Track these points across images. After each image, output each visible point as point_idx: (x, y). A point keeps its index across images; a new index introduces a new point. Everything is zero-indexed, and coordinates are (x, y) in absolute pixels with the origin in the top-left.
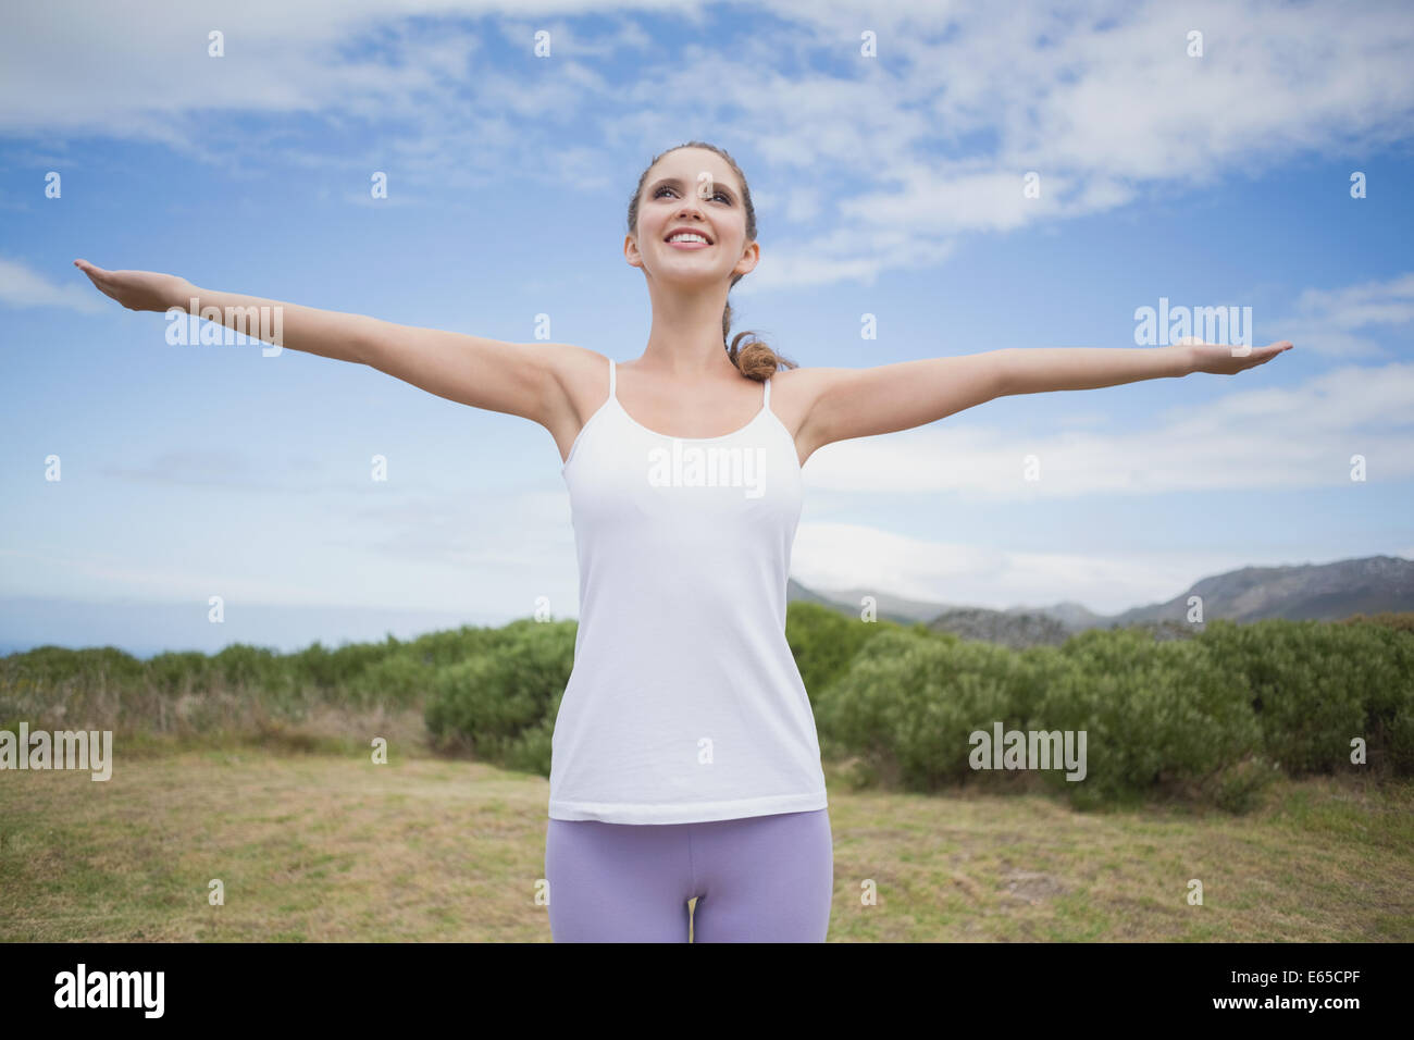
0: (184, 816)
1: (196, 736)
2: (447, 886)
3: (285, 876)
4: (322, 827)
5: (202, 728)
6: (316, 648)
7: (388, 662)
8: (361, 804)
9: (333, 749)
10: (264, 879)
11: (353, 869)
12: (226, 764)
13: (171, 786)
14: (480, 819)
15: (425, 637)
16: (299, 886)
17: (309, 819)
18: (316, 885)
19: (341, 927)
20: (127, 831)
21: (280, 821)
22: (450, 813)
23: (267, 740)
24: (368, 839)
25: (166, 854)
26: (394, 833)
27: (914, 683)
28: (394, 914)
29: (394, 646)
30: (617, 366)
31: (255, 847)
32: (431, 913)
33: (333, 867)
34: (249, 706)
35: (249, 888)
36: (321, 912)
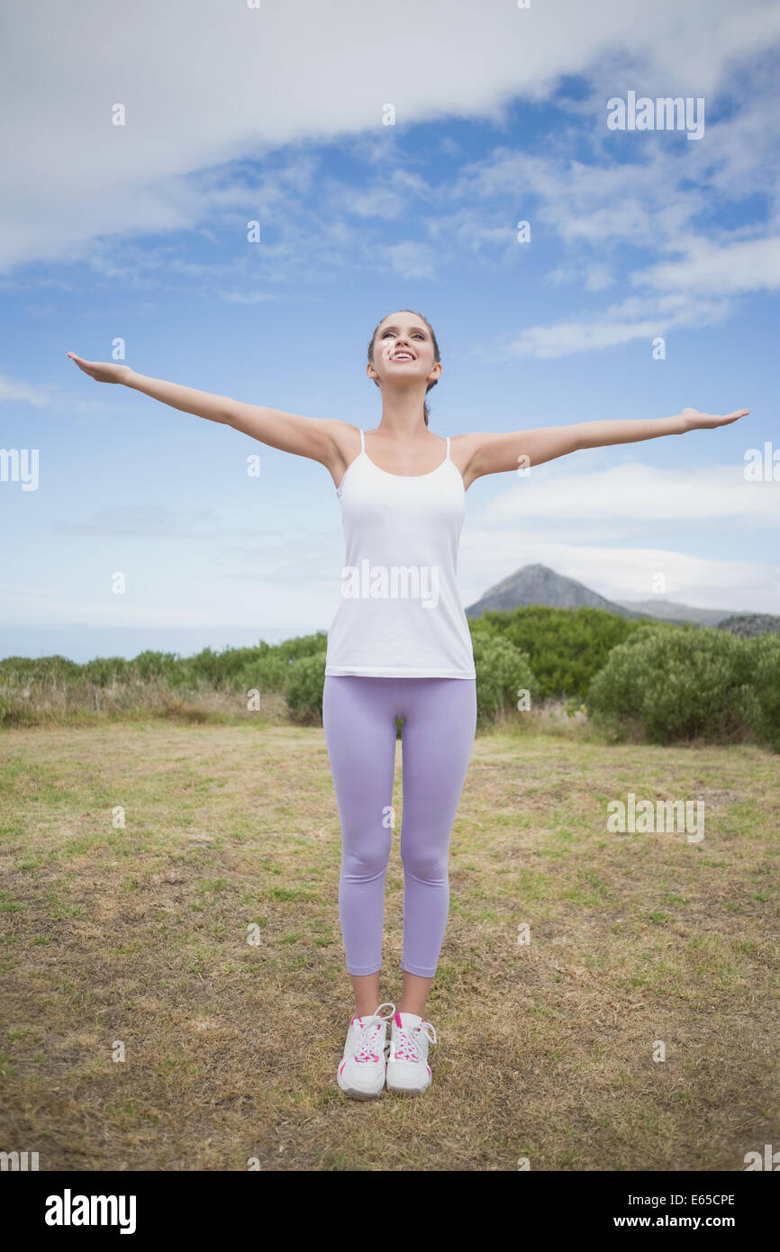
0: (113, 758)
1: (119, 712)
2: (289, 794)
3: (181, 791)
4: (207, 763)
5: (125, 706)
6: (207, 652)
7: (261, 661)
8: (234, 750)
9: (219, 721)
10: (167, 793)
11: (227, 786)
12: (142, 729)
13: (105, 741)
14: (317, 757)
15: (289, 642)
16: (190, 796)
17: (198, 758)
18: (201, 795)
19: (216, 816)
20: (77, 766)
21: (179, 760)
22: (297, 754)
23: (170, 714)
24: (238, 770)
25: (103, 780)
26: (256, 766)
27: (658, 660)
28: (253, 810)
29: (265, 650)
30: (365, 433)
31: (162, 774)
32: (277, 810)
33: (212, 784)
34: (159, 691)
35: (156, 797)
36: (204, 808)
